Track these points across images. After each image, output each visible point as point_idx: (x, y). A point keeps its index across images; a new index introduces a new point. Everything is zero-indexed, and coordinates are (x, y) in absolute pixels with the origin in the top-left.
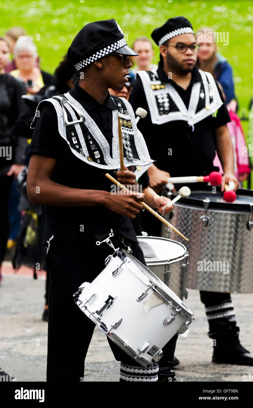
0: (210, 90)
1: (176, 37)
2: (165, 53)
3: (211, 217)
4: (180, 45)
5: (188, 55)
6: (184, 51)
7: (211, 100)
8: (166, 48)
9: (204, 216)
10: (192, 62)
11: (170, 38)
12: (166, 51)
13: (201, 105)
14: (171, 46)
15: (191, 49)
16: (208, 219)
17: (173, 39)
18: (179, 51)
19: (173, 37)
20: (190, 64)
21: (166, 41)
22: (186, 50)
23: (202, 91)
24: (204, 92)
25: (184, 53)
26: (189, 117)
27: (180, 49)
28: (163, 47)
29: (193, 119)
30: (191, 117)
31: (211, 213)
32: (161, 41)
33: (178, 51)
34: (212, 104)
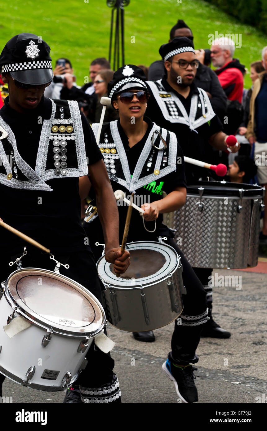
0: (205, 102)
1: (179, 54)
2: (169, 68)
3: (206, 202)
4: (182, 62)
5: (189, 70)
6: (185, 67)
7: (206, 111)
8: (170, 63)
9: (199, 203)
10: (191, 77)
11: (174, 55)
12: (170, 66)
13: (199, 114)
14: (174, 62)
15: (191, 65)
16: (203, 205)
17: (176, 56)
18: (181, 67)
19: (176, 54)
20: (190, 80)
21: (170, 57)
22: (187, 67)
23: (200, 103)
24: (201, 103)
25: (185, 69)
26: (190, 123)
27: (181, 65)
28: (168, 63)
29: (193, 125)
30: (192, 123)
31: (206, 199)
32: (166, 57)
33: (179, 67)
34: (207, 113)
